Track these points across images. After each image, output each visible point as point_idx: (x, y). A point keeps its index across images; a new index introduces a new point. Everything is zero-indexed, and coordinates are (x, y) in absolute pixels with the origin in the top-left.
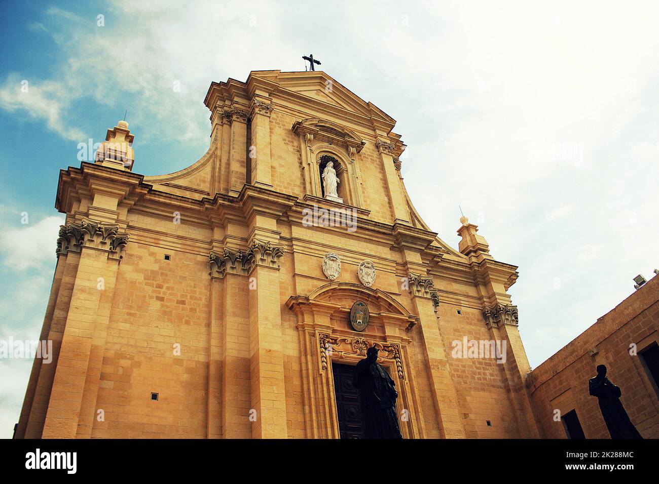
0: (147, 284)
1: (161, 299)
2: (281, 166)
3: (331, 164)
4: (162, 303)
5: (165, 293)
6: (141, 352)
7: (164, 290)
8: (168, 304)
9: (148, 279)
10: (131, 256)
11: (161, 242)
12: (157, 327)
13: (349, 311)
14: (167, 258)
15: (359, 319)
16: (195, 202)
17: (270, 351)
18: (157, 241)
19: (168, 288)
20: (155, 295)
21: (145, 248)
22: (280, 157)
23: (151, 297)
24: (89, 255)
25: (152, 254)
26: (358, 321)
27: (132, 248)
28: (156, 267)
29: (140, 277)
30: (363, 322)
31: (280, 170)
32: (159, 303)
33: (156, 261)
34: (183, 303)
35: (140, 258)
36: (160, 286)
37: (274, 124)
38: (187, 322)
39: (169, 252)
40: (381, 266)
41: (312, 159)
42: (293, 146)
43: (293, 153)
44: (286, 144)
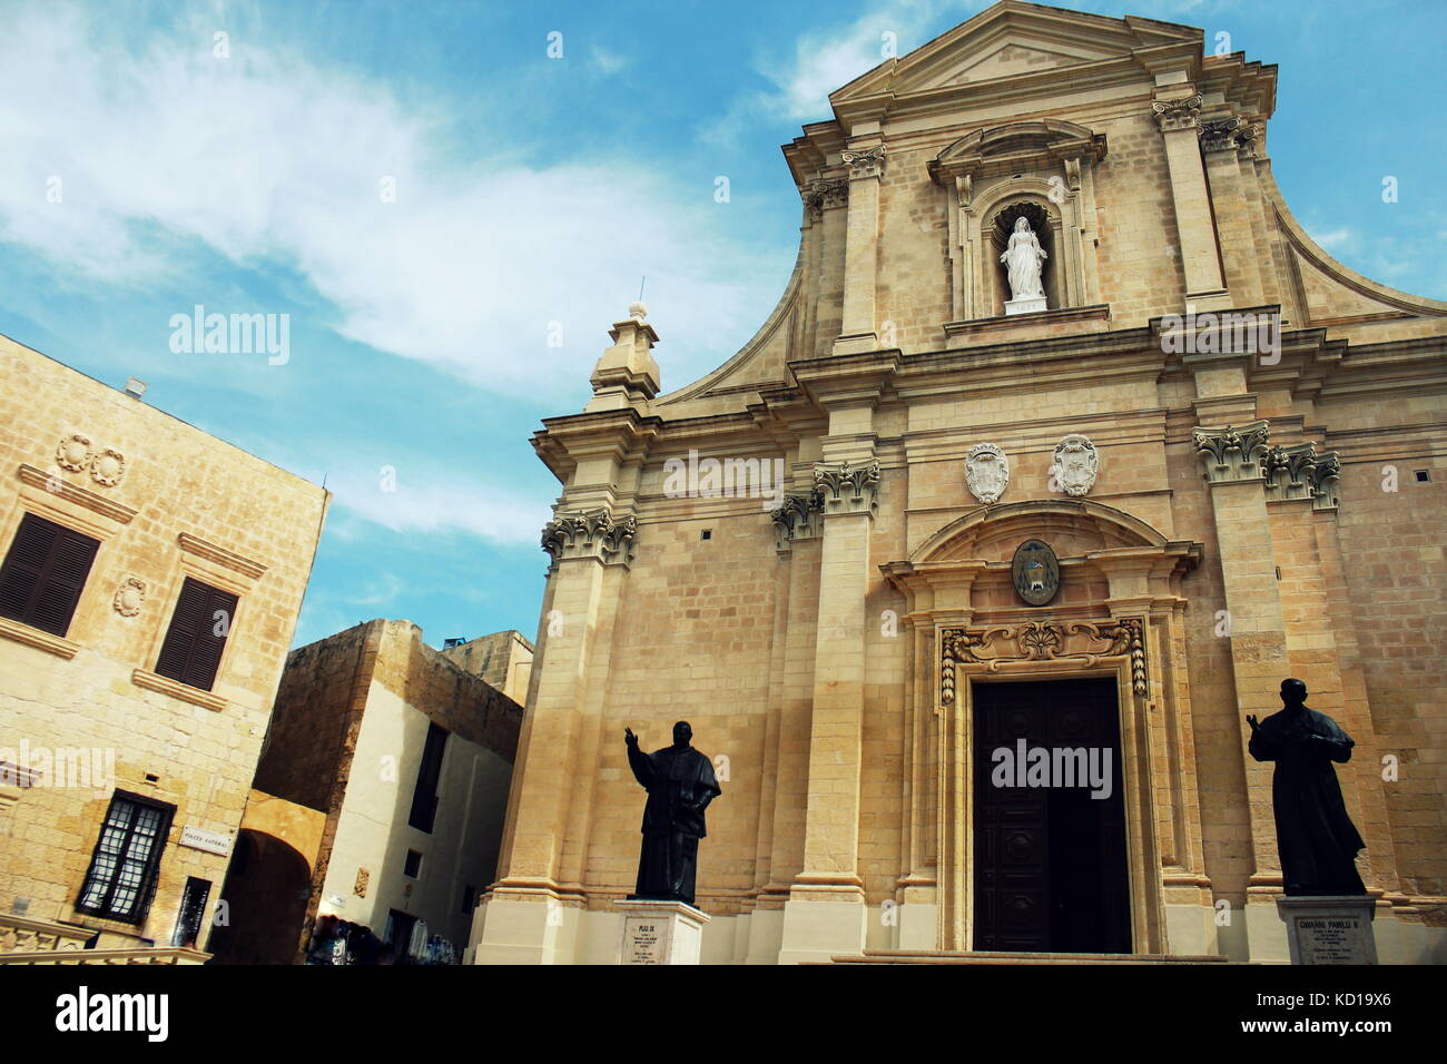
0: (672, 594)
1: (694, 614)
2: (903, 276)
3: (1022, 222)
4: (696, 620)
5: (701, 603)
6: (660, 714)
7: (700, 596)
8: (706, 621)
9: (675, 584)
10: (648, 548)
11: (696, 510)
12: (687, 665)
13: (1008, 566)
14: (707, 535)
15: (1036, 579)
16: (739, 417)
17: (836, 684)
18: (688, 511)
19: (707, 592)
20: (684, 610)
21: (670, 529)
22: (902, 258)
23: (678, 615)
24: (568, 573)
25: (682, 536)
26: (1034, 583)
27: (652, 536)
28: (686, 559)
29: (661, 584)
30: (1045, 584)
31: (898, 287)
32: (691, 621)
33: (688, 547)
34: (731, 612)
35: (663, 548)
36: (693, 592)
37: (893, 185)
38: (738, 647)
39: (706, 525)
40: (1123, 433)
41: (970, 231)
42: (933, 218)
43: (933, 235)
44: (917, 220)
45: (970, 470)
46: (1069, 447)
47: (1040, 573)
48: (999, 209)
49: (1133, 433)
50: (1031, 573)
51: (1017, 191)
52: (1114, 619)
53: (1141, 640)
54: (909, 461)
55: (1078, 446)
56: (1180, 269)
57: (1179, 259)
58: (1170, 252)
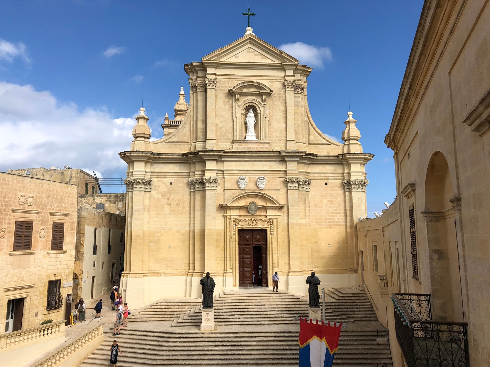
0: (163, 199)
1: (169, 205)
2: (221, 122)
3: (251, 110)
4: (170, 206)
5: (171, 202)
6: (163, 229)
7: (170, 200)
8: (173, 206)
9: (164, 196)
10: (155, 186)
11: (167, 177)
12: (169, 217)
13: (247, 206)
14: (171, 183)
15: (253, 209)
17: (210, 230)
18: (165, 177)
19: (172, 199)
20: (167, 203)
21: (161, 181)
22: (221, 116)
23: (165, 205)
24: (136, 194)
25: (164, 183)
26: (252, 210)
27: (155, 182)
28: (166, 190)
29: (160, 196)
30: (254, 210)
31: (220, 125)
32: (169, 206)
33: (166, 187)
34: (179, 204)
35: (159, 187)
36: (169, 199)
37: (218, 91)
38: (181, 213)
39: (171, 181)
40: (271, 175)
41: (240, 112)
42: (229, 105)
43: (229, 110)
44: (225, 104)
45: (239, 181)
46: (261, 179)
47: (254, 208)
48: (246, 105)
49: (273, 175)
50: (252, 208)
51: (251, 101)
52: (268, 218)
53: (272, 223)
54: (225, 176)
55: (262, 179)
56: (286, 131)
57: (286, 128)
58: (284, 126)
